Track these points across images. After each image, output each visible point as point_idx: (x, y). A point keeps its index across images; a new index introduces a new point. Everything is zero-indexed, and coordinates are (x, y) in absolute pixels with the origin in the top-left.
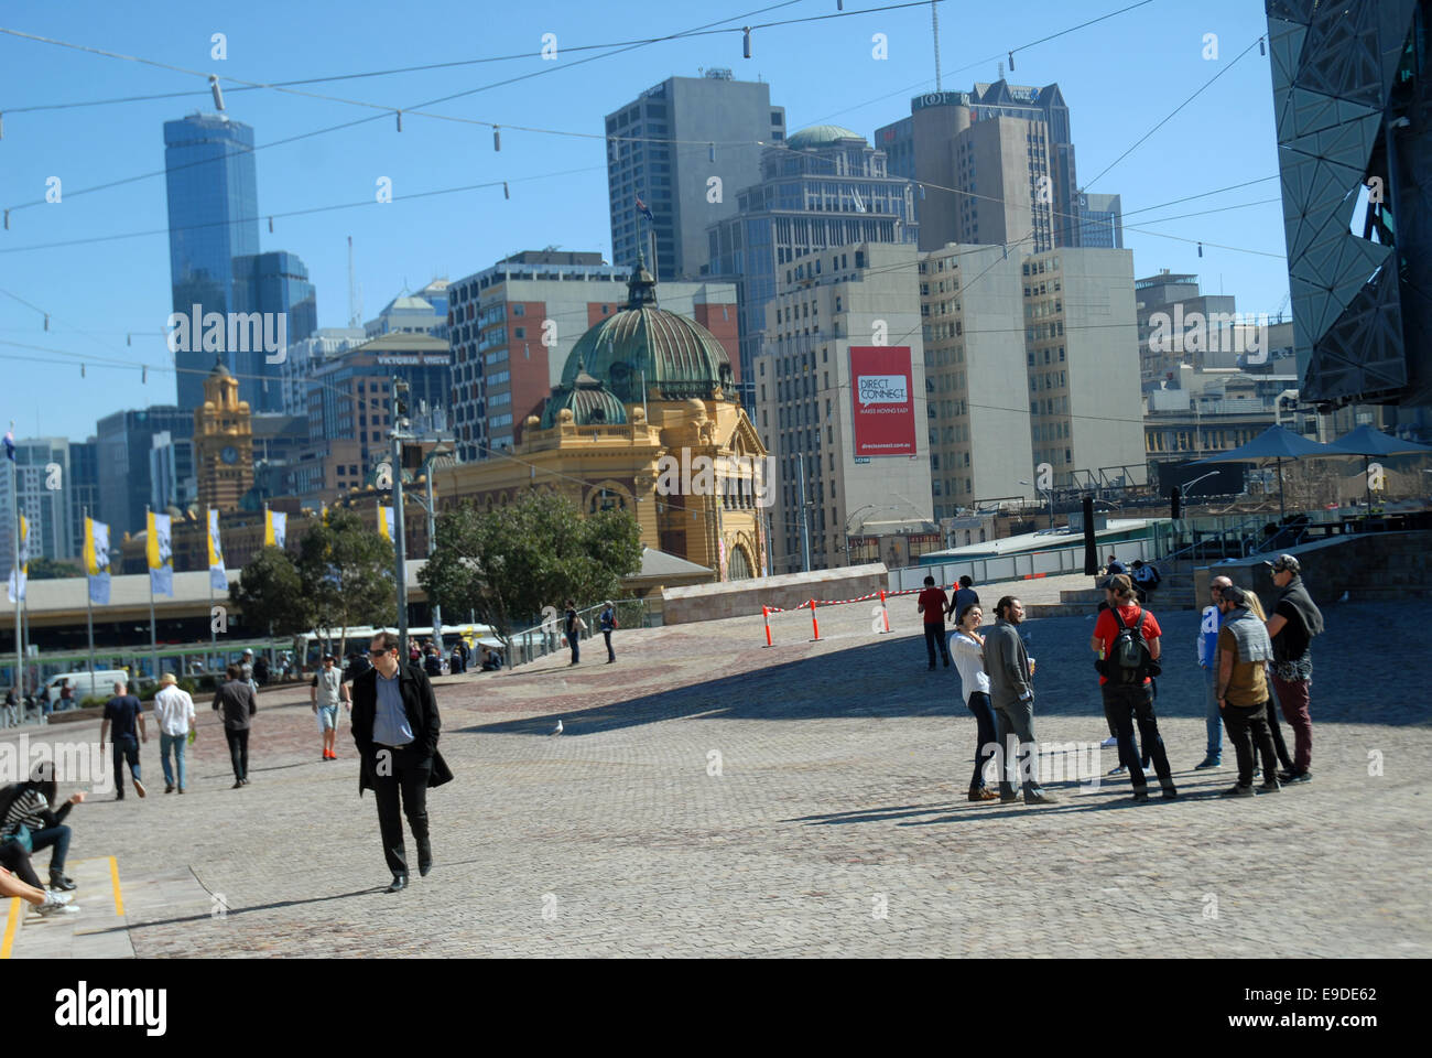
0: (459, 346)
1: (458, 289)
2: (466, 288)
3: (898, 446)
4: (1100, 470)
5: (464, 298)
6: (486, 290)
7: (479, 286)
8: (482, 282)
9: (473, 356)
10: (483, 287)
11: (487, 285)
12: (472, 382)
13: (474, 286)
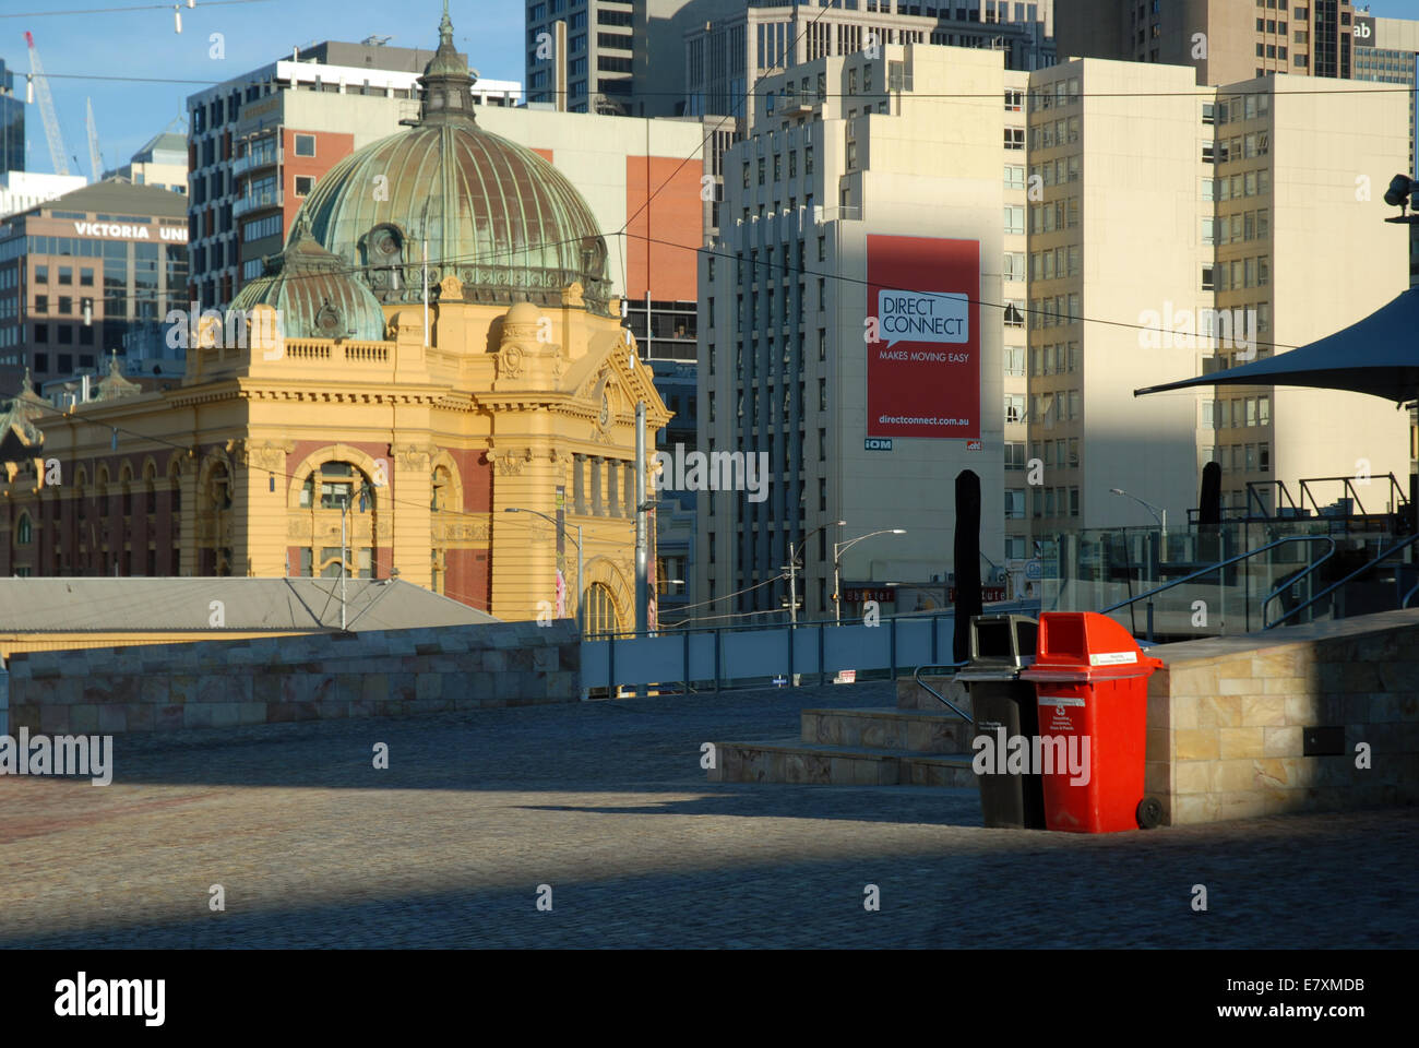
0: (205, 207)
1: (207, 103)
2: (220, 103)
3: (947, 422)
4: (1302, 482)
5: (217, 122)
6: (253, 105)
7: (243, 100)
8: (248, 92)
9: (226, 226)
10: (248, 100)
11: (257, 96)
12: (222, 273)
13: (235, 100)
